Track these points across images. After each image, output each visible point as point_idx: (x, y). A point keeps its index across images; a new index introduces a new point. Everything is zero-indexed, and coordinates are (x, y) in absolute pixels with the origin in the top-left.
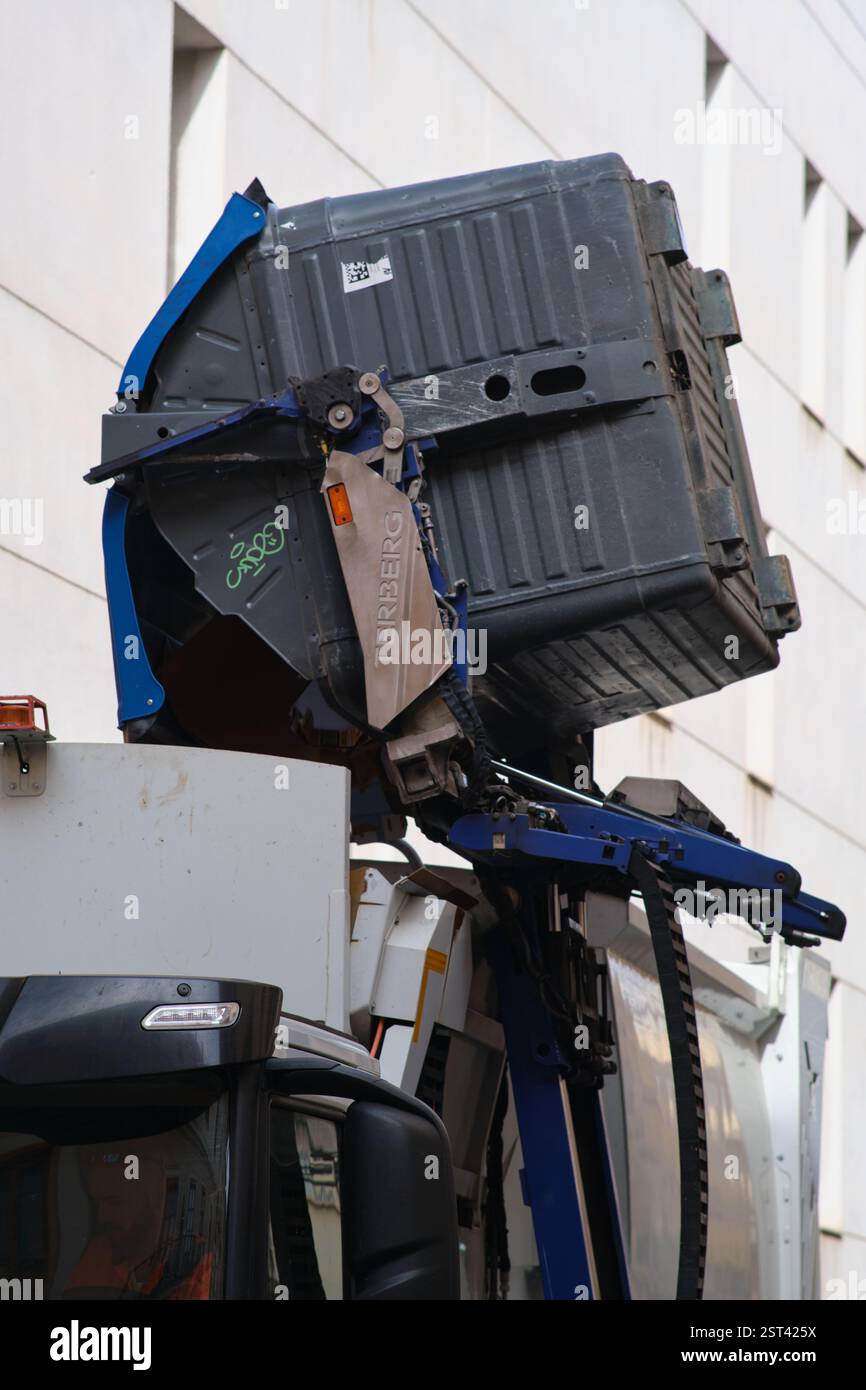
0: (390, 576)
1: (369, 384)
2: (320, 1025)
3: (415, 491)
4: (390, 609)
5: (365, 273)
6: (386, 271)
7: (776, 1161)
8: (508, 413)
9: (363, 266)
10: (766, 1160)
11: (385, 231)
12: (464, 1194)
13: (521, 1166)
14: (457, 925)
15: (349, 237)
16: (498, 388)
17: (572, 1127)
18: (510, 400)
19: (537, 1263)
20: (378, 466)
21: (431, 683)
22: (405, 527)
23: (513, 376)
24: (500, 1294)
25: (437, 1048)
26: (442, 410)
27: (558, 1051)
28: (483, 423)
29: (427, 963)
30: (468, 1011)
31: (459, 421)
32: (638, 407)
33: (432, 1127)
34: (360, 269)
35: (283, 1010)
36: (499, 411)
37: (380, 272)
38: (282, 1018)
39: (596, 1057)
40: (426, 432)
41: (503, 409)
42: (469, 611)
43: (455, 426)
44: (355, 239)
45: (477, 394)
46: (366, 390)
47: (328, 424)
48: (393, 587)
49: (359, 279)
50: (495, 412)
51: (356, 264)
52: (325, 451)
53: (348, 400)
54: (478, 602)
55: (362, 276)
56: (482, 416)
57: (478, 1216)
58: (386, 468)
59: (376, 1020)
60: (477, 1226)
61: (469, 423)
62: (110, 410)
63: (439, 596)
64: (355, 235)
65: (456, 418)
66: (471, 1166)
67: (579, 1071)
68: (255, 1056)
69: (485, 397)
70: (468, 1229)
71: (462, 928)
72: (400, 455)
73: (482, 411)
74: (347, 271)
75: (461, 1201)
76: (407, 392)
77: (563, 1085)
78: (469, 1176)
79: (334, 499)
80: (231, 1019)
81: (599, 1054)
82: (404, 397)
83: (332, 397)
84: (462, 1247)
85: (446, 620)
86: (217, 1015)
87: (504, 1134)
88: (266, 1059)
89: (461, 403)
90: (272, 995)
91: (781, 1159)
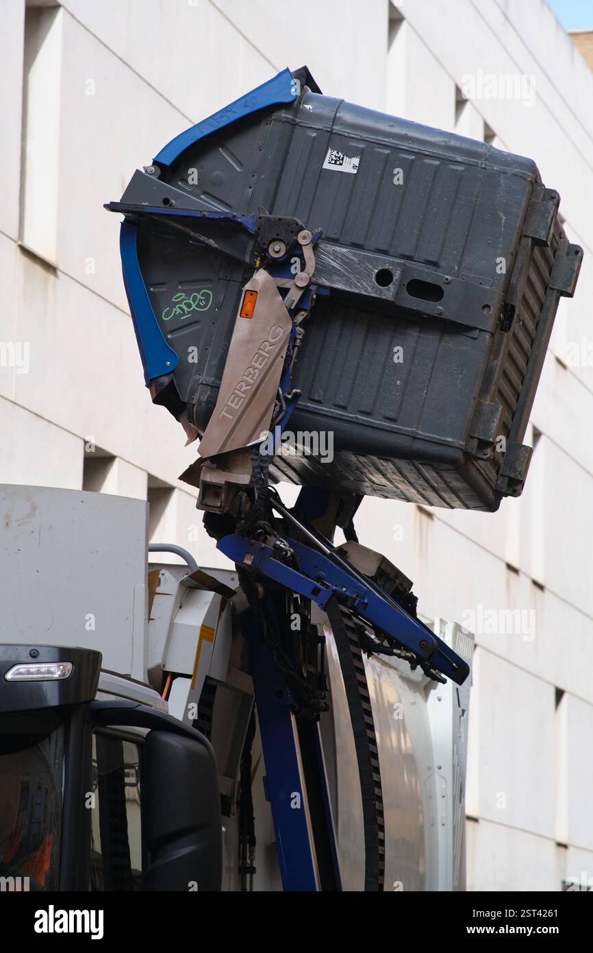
0: (257, 365)
1: (304, 238)
2: (127, 677)
3: (300, 318)
4: (246, 386)
5: (341, 161)
6: (354, 167)
7: (437, 769)
8: (384, 297)
9: (342, 156)
10: (429, 769)
11: (366, 141)
12: (225, 793)
13: (265, 774)
14: (222, 610)
15: (342, 133)
16: (384, 278)
17: (299, 745)
18: (388, 290)
19: (274, 841)
20: (284, 292)
21: (248, 445)
22: (281, 338)
23: (397, 275)
24: (249, 861)
25: (207, 694)
26: (344, 275)
27: (289, 695)
28: (365, 295)
29: (201, 635)
30: (229, 667)
31: (351, 287)
32: (468, 331)
33: (205, 748)
34: (339, 158)
35: (102, 667)
36: (378, 292)
37: (350, 165)
38: (101, 673)
39: (315, 701)
40: (327, 284)
41: (381, 292)
42: (297, 406)
43: (347, 289)
44: (346, 136)
45: (370, 275)
46: (302, 242)
47: (267, 250)
48: (255, 374)
49: (335, 163)
50: (376, 292)
51: (338, 153)
52: (257, 266)
53: (287, 242)
54: (309, 404)
55: (338, 163)
56: (366, 291)
57: (234, 808)
58: (288, 296)
59: (166, 674)
60: (233, 815)
61: (356, 291)
62: (144, 167)
63: (281, 392)
64: (346, 134)
65: (350, 284)
66: (230, 774)
67: (303, 710)
68: (83, 699)
69: (374, 279)
70: (227, 817)
71: (225, 611)
72: (301, 292)
73: (367, 287)
74: (331, 154)
75: (223, 798)
76: (327, 252)
77: (293, 718)
78: (229, 781)
79: (247, 299)
80: (67, 673)
81: (318, 698)
82: (325, 255)
83: (278, 235)
84: (223, 829)
85: (277, 410)
86: (56, 671)
87: (252, 752)
88: (91, 701)
89: (358, 276)
90: (95, 657)
91: (440, 768)
